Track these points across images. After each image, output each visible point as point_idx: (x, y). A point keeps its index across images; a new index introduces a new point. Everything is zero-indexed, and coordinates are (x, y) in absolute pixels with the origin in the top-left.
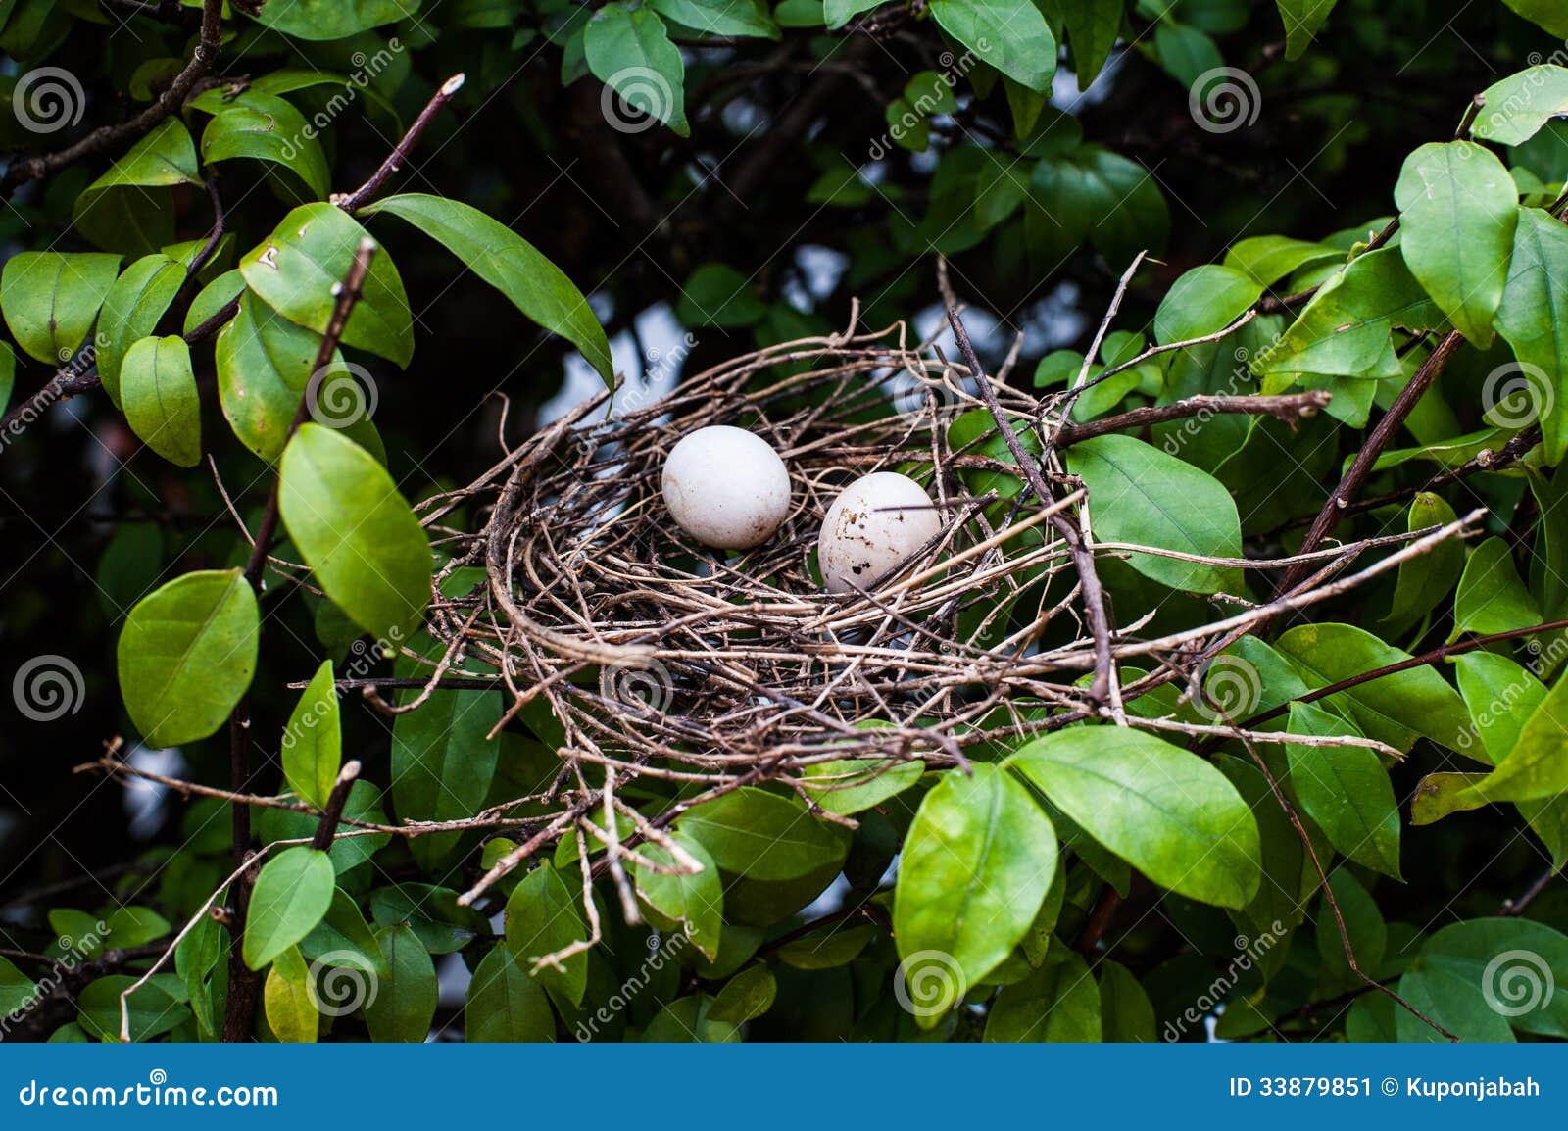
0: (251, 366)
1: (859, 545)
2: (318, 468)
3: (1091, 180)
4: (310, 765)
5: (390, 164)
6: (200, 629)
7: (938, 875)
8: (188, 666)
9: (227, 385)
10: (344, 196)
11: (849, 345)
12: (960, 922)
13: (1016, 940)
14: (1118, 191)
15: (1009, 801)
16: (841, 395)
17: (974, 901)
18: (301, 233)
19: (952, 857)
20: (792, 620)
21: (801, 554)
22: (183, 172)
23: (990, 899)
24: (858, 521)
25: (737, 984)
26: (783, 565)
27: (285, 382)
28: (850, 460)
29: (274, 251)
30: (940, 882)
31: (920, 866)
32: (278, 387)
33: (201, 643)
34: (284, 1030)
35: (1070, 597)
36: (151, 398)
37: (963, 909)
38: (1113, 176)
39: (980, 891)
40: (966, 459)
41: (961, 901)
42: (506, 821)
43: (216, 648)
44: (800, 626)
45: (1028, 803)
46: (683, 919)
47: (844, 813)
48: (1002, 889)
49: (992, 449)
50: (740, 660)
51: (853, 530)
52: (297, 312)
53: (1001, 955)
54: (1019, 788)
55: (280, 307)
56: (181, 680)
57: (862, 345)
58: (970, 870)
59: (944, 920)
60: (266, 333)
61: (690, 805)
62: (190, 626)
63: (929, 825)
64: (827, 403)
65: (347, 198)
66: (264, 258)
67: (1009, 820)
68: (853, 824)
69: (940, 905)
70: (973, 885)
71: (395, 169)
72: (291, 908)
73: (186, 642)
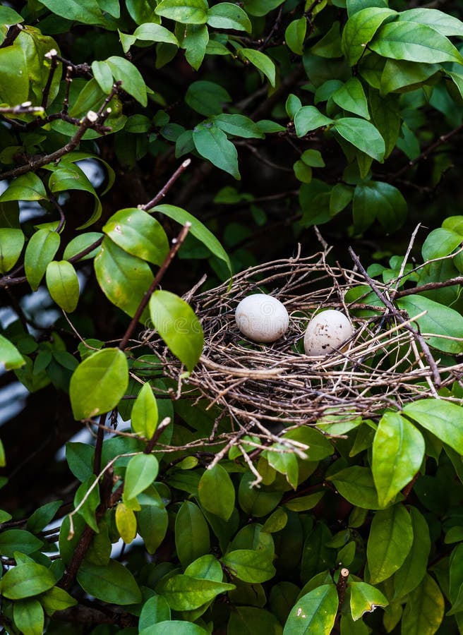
0: (112, 271)
1: (325, 338)
2: (166, 307)
3: (377, 193)
4: (143, 423)
5: (161, 193)
6: (107, 370)
7: (386, 450)
8: (102, 385)
9: (102, 278)
10: (143, 206)
11: (298, 262)
12: (395, 467)
13: (415, 473)
14: (387, 197)
15: (405, 425)
16: (291, 283)
17: (399, 459)
18: (129, 220)
19: (390, 444)
20: (307, 365)
21: (293, 344)
22: (41, 195)
23: (404, 459)
24: (325, 328)
25: (274, 516)
26: (287, 348)
27: (127, 277)
28: (302, 308)
29: (119, 227)
30: (388, 452)
31: (380, 447)
32: (124, 279)
33: (108, 375)
34: (123, 531)
35: (407, 355)
36: (60, 285)
37: (395, 462)
38: (384, 192)
39: (401, 456)
40: (357, 305)
41: (395, 459)
42: (206, 444)
43: (113, 377)
44: (310, 367)
45: (412, 426)
46: (286, 473)
47: (341, 433)
48: (408, 455)
49: (367, 301)
50: (295, 379)
51: (322, 332)
52: (133, 250)
53: (410, 479)
54: (407, 421)
55: (126, 248)
56: (99, 391)
57: (304, 262)
58: (397, 448)
59: (389, 467)
60: (117, 259)
61: (288, 430)
62: (104, 369)
63: (382, 432)
64: (286, 286)
65: (144, 207)
66: (116, 229)
67: (406, 431)
68: (346, 437)
69: (387, 460)
70: (399, 454)
71: (164, 195)
72: (142, 476)
73: (101, 375)
